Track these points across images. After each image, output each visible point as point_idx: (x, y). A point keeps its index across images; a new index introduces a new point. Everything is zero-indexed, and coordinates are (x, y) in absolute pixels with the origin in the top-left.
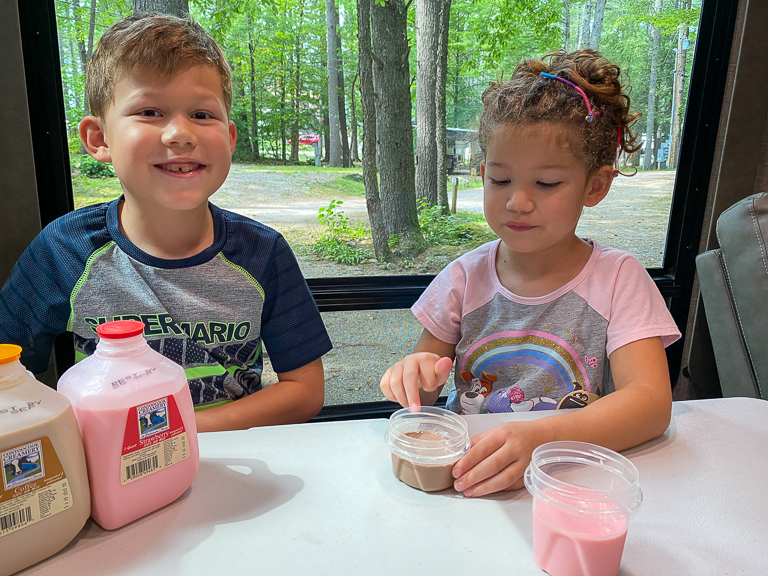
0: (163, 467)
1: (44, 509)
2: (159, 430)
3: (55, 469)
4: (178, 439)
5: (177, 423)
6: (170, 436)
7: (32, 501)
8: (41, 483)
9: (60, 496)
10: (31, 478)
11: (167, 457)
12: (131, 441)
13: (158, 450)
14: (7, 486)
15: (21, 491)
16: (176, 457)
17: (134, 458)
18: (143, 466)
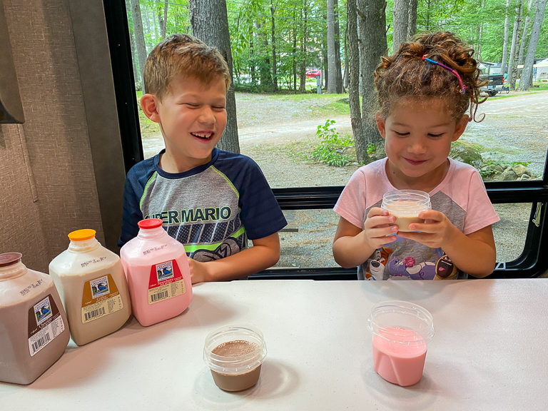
0: (171, 297)
1: (110, 308)
2: (168, 277)
3: (114, 290)
4: (179, 283)
5: (178, 274)
6: (174, 281)
7: (105, 304)
8: (108, 296)
9: (117, 303)
10: (104, 294)
11: (173, 292)
12: (153, 282)
13: (168, 288)
14: (94, 297)
15: (100, 299)
16: (178, 292)
17: (155, 291)
18: (160, 296)
